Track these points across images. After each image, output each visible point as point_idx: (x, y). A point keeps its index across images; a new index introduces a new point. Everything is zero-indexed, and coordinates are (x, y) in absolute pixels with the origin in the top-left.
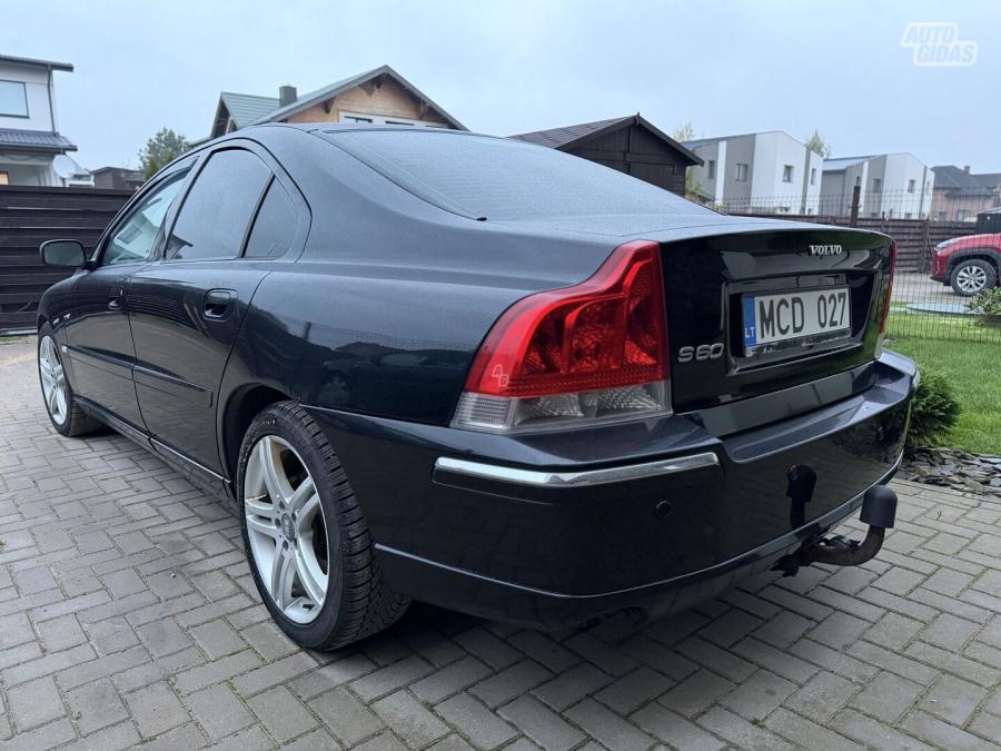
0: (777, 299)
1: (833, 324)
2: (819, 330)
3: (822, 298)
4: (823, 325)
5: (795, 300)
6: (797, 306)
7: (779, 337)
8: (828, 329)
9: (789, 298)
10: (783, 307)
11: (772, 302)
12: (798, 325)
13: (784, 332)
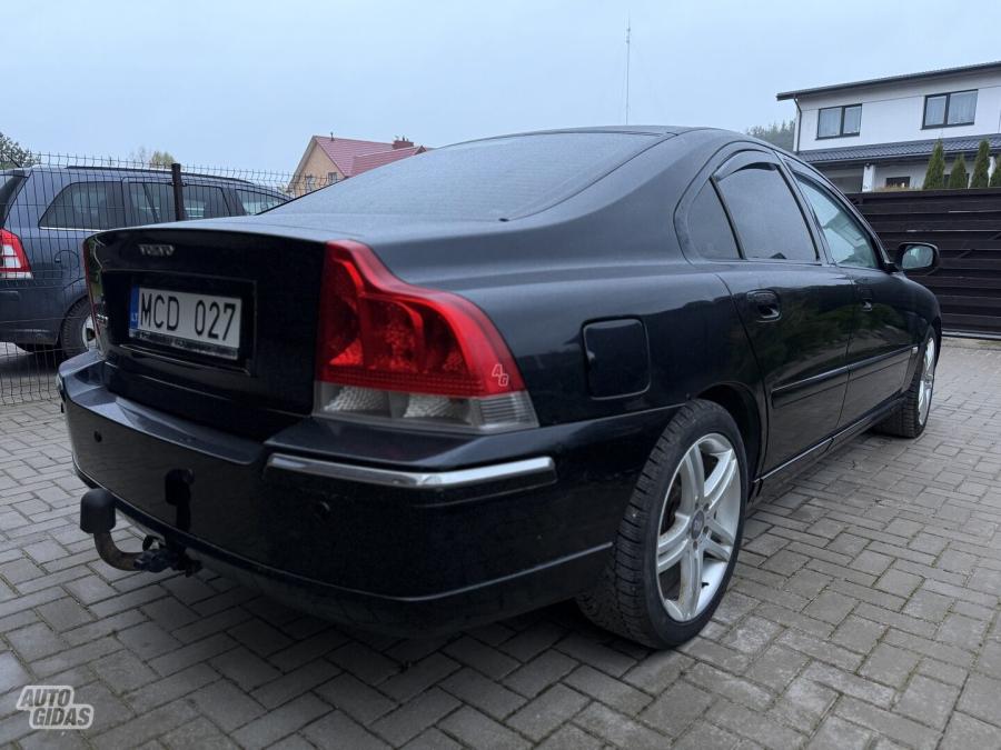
0: (155, 293)
1: (211, 335)
2: (194, 337)
3: (201, 303)
4: (200, 333)
5: (171, 299)
6: (173, 304)
7: (154, 329)
8: (204, 339)
9: (166, 294)
10: (159, 301)
11: (151, 296)
12: (172, 324)
13: (159, 326)
